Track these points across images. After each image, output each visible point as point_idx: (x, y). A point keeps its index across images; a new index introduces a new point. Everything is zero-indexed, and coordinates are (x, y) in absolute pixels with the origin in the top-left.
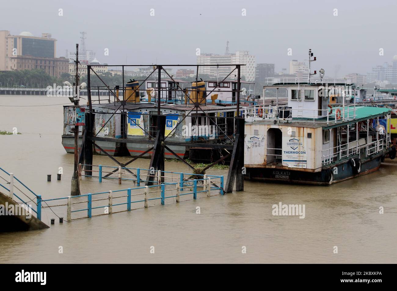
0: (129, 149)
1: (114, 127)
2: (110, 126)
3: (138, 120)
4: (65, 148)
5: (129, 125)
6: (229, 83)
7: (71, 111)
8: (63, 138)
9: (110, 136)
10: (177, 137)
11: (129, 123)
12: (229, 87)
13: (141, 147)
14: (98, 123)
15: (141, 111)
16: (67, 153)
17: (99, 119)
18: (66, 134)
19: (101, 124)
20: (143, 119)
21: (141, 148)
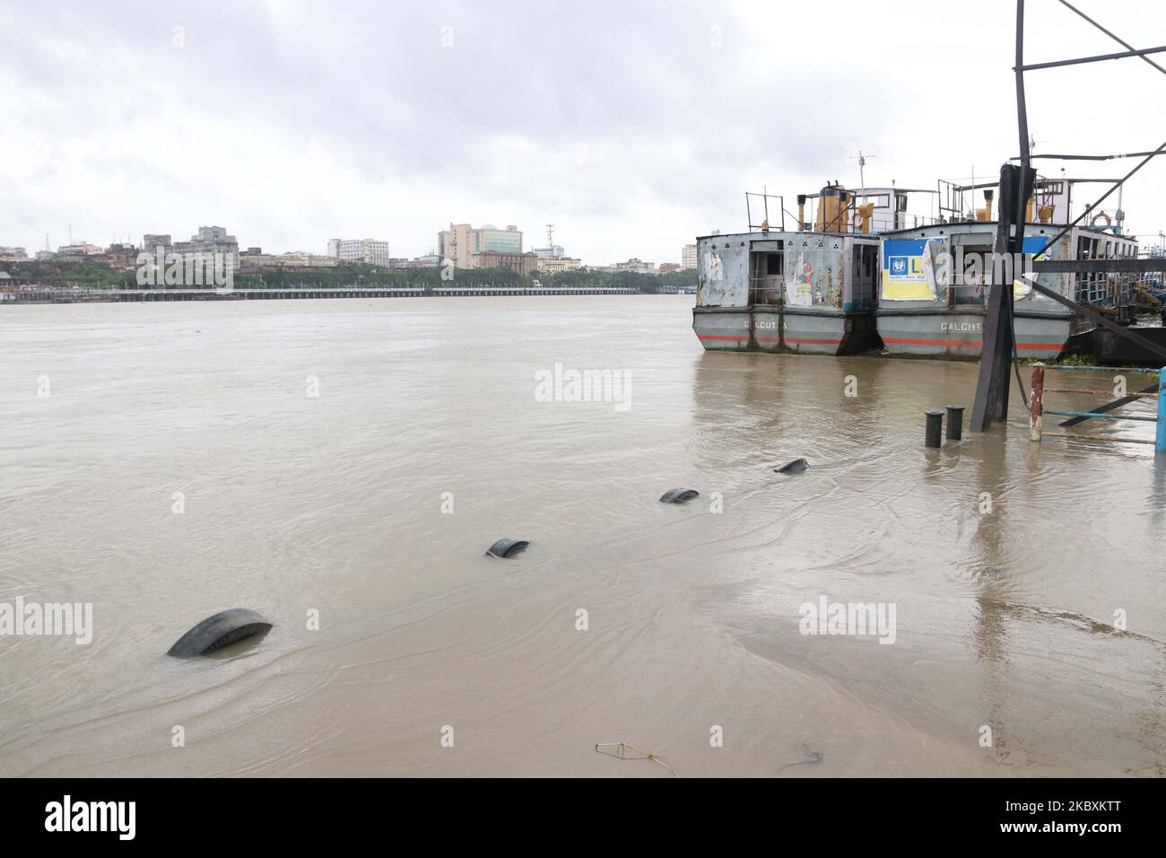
0: (882, 335)
1: (840, 281)
2: (827, 279)
3: (913, 261)
4: (701, 337)
5: (886, 273)
6: (1062, 183)
7: (717, 249)
8: (694, 314)
9: (827, 305)
10: (1039, 300)
11: (886, 267)
12: (1061, 193)
13: (923, 331)
14: (793, 274)
15: (923, 235)
16: (706, 349)
17: (794, 264)
18: (704, 305)
19: (802, 276)
20: (930, 257)
21: (924, 334)
